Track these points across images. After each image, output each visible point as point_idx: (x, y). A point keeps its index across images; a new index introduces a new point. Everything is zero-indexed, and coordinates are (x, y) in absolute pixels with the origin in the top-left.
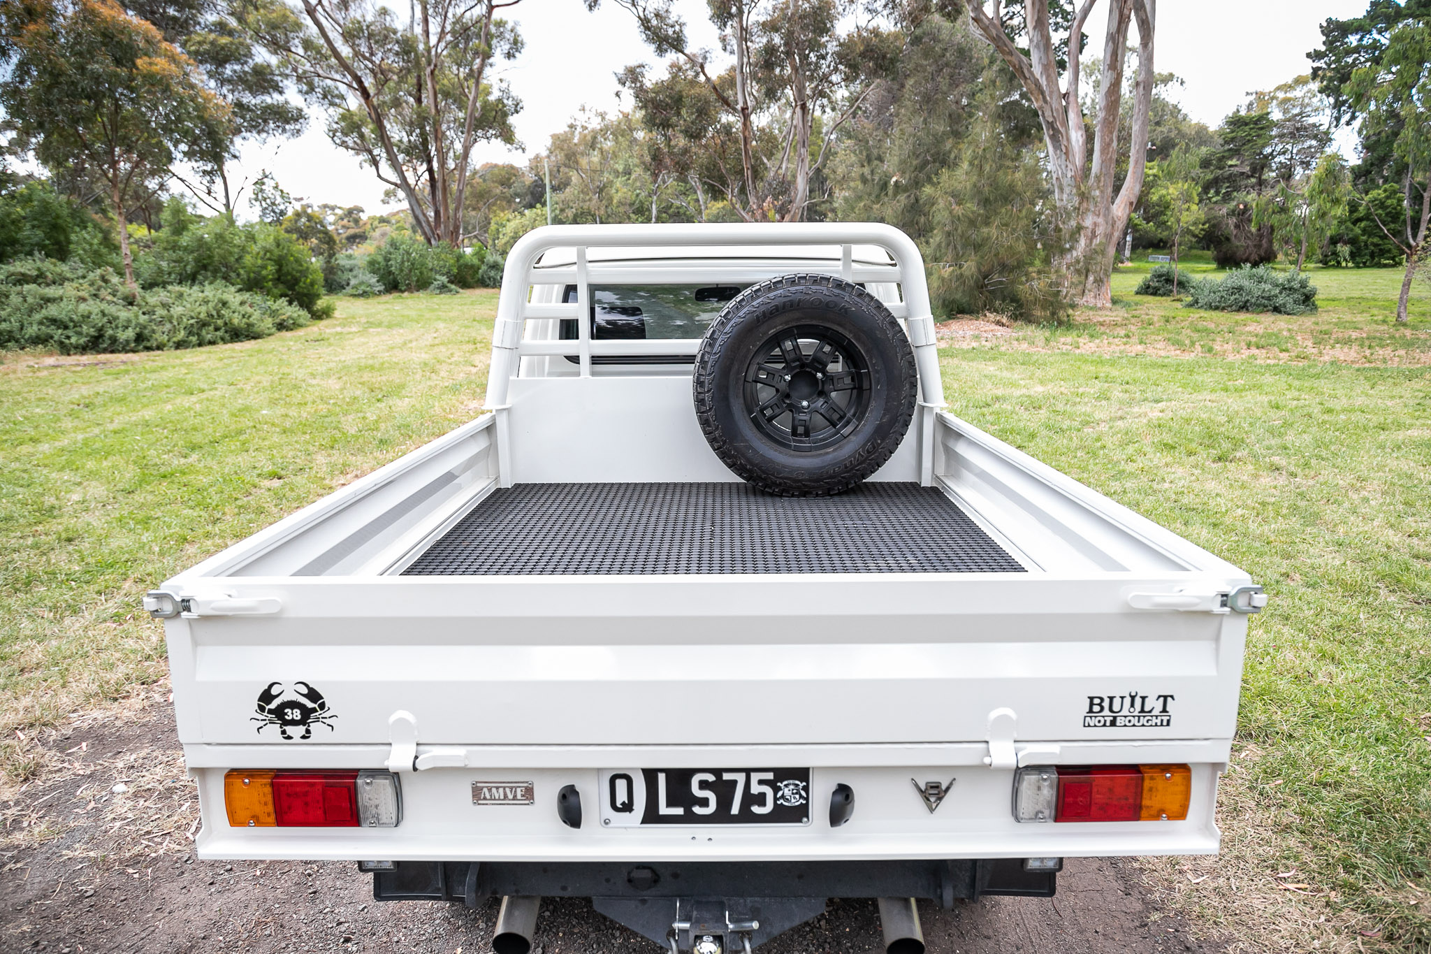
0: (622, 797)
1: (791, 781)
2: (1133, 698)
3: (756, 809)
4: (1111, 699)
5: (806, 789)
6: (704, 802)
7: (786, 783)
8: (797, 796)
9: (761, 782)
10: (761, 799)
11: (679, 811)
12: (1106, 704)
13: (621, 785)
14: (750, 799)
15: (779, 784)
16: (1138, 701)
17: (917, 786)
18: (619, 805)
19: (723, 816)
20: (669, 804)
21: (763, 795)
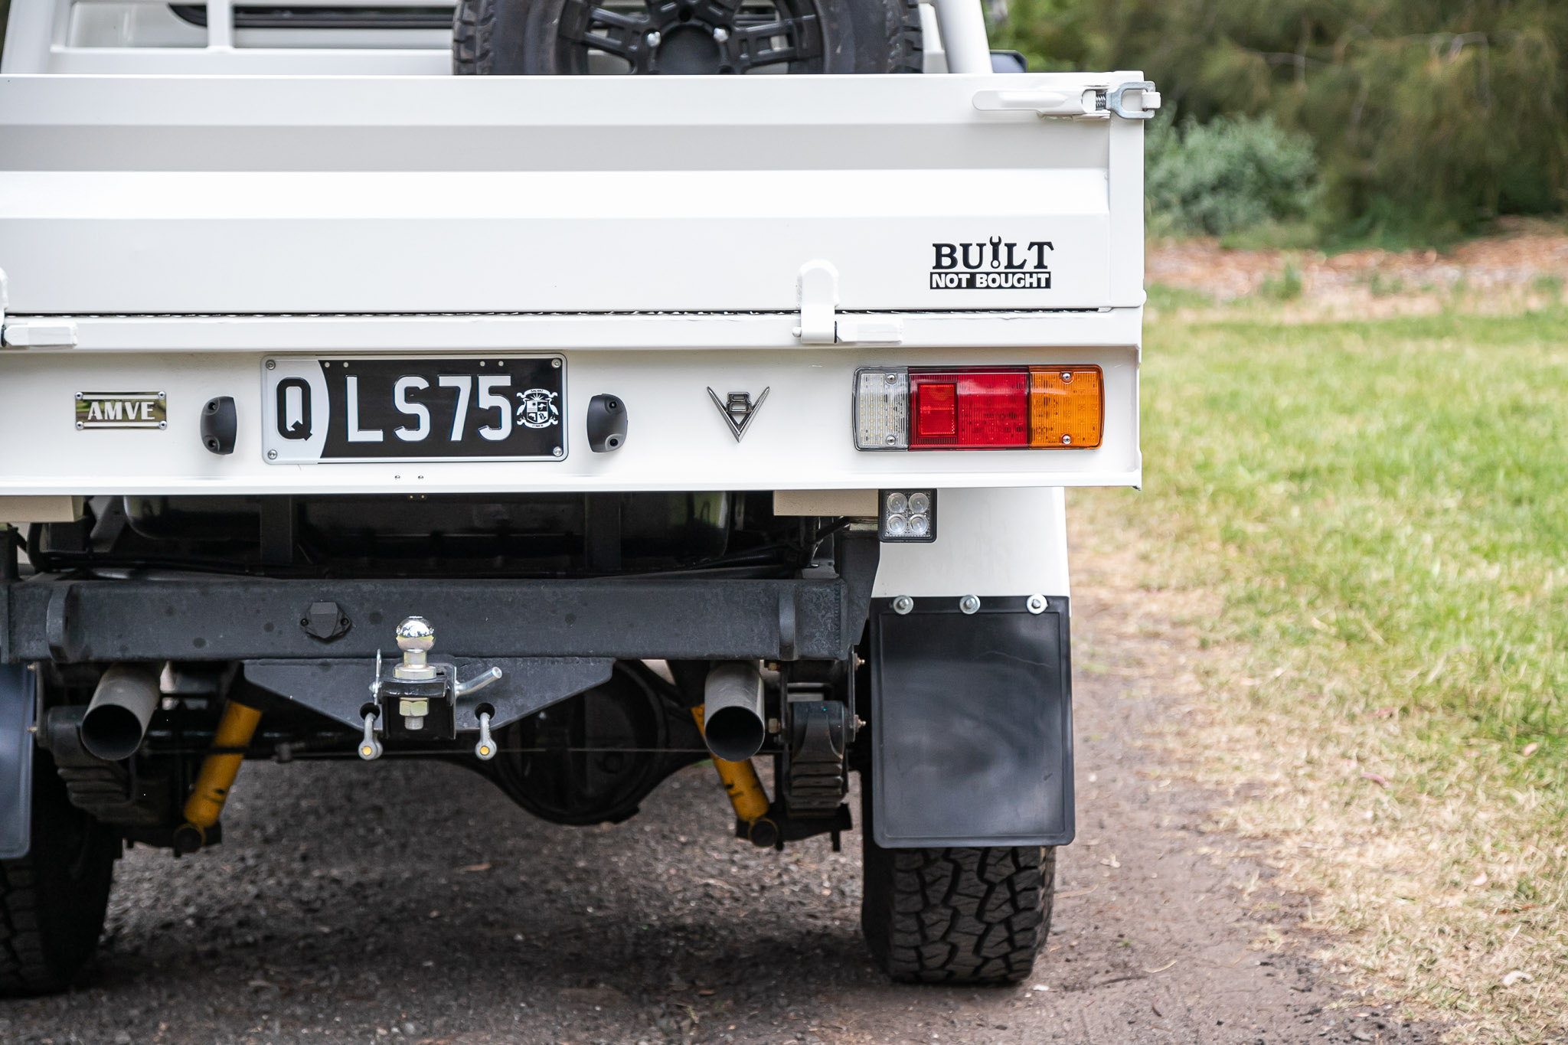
0: (294, 415)
1: (537, 391)
2: (995, 246)
3: (488, 433)
4: (966, 247)
5: (558, 402)
6: (413, 422)
7: (529, 392)
8: (546, 414)
9: (494, 391)
10: (493, 418)
11: (377, 436)
12: (959, 255)
13: (294, 395)
14: (480, 418)
15: (519, 394)
16: (1003, 251)
17: (714, 397)
18: (290, 428)
19: (438, 446)
20: (362, 426)
21: (496, 411)
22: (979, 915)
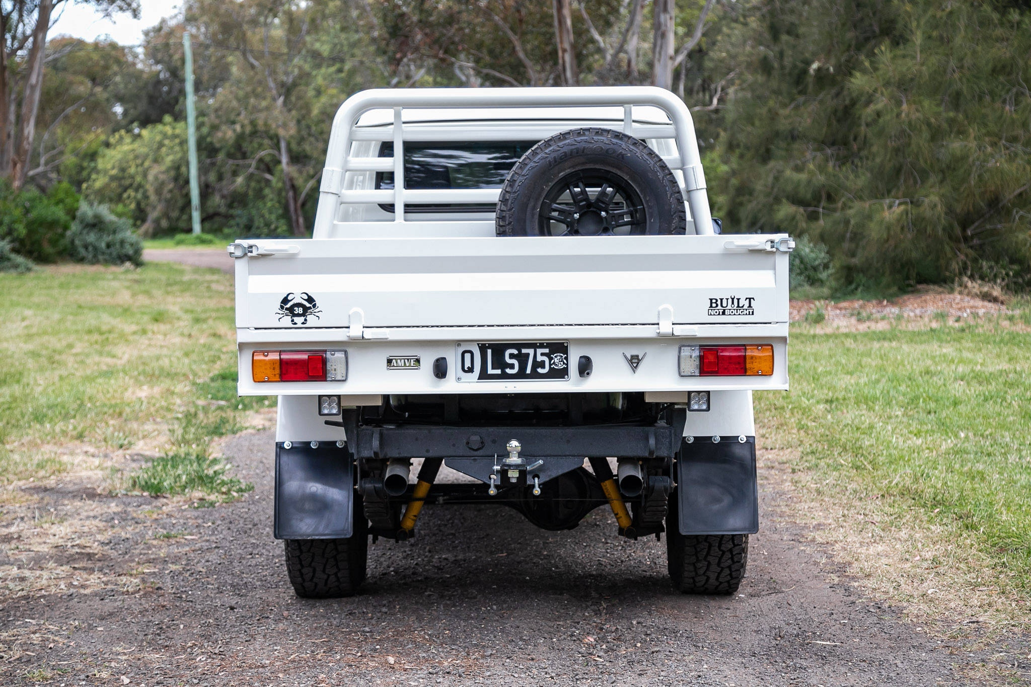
0: (468, 364)
1: (558, 354)
2: (733, 299)
3: (540, 370)
4: (722, 300)
5: (566, 358)
6: (512, 366)
7: (555, 355)
8: (562, 363)
9: (542, 354)
10: (542, 365)
11: (499, 372)
12: (719, 303)
13: (468, 357)
14: (537, 364)
15: (552, 356)
16: (736, 301)
17: (625, 357)
18: (466, 369)
19: (521, 375)
20: (493, 368)
21: (543, 362)
22: (719, 564)
